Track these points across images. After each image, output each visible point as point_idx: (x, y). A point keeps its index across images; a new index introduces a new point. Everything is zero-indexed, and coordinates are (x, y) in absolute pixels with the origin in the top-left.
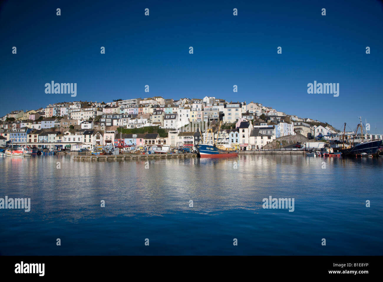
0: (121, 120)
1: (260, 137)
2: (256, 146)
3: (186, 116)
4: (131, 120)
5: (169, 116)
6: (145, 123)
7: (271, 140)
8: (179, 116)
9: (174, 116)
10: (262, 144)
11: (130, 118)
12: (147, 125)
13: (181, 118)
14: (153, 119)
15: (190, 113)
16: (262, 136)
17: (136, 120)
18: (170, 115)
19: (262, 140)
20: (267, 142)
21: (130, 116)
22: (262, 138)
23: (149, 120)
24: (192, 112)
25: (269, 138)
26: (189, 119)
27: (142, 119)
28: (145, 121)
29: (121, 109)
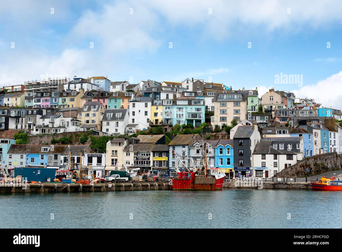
0: (24, 119)
1: (272, 156)
2: (264, 171)
3: (144, 113)
4: (42, 120)
5: (112, 114)
6: (68, 126)
7: (293, 162)
8: (131, 114)
9: (121, 114)
10: (276, 169)
11: (41, 116)
12: (72, 129)
13: (133, 117)
14: (83, 118)
15: (151, 109)
16: (276, 154)
17: (50, 119)
18: (114, 112)
19: (275, 161)
20: (286, 165)
21: (40, 112)
22: (276, 158)
23: (75, 121)
24: (155, 107)
25: (290, 157)
26: (148, 119)
27: (62, 119)
28: (68, 122)
29: (26, 98)
